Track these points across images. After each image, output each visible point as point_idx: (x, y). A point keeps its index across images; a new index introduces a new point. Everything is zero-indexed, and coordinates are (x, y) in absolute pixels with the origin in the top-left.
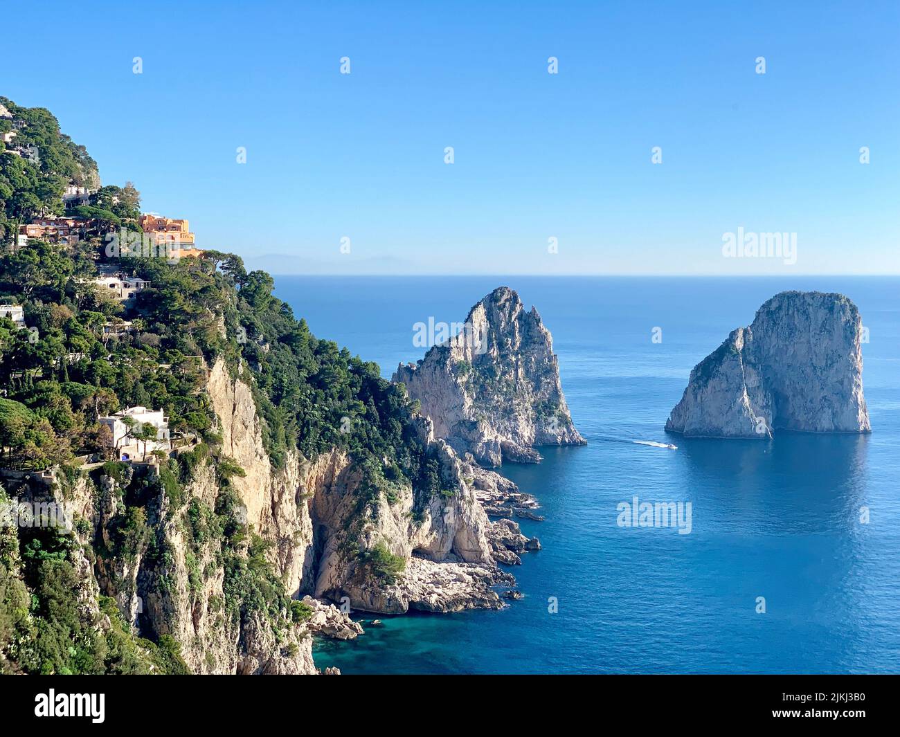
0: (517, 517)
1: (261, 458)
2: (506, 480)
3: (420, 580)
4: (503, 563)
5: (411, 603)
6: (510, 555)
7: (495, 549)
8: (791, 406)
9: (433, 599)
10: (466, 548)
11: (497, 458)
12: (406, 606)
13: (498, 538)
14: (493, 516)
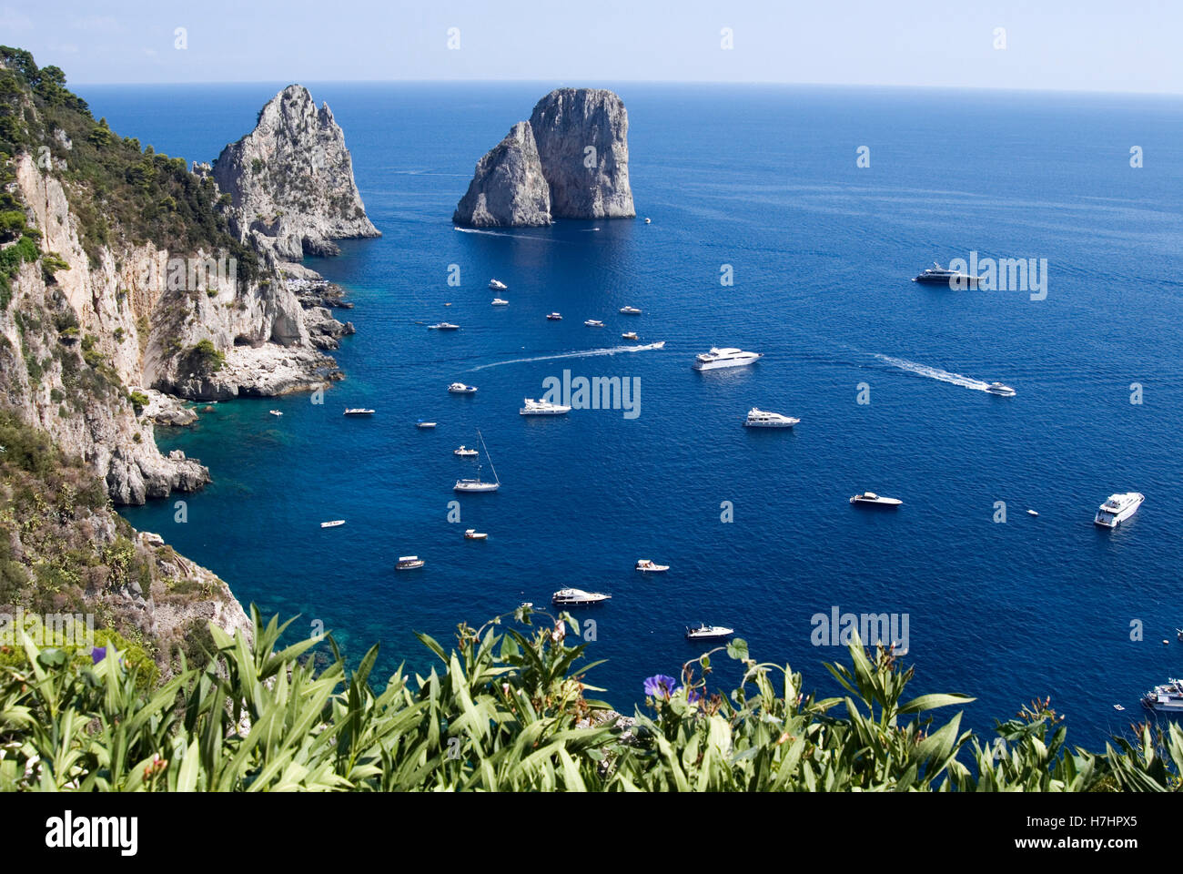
0: (328, 305)
1: (79, 254)
2: (311, 271)
3: (246, 366)
4: (322, 348)
5: (241, 388)
6: (326, 339)
7: (312, 334)
8: (565, 195)
9: (260, 384)
10: (285, 334)
11: (298, 251)
12: (236, 392)
13: (314, 325)
14: (305, 305)
